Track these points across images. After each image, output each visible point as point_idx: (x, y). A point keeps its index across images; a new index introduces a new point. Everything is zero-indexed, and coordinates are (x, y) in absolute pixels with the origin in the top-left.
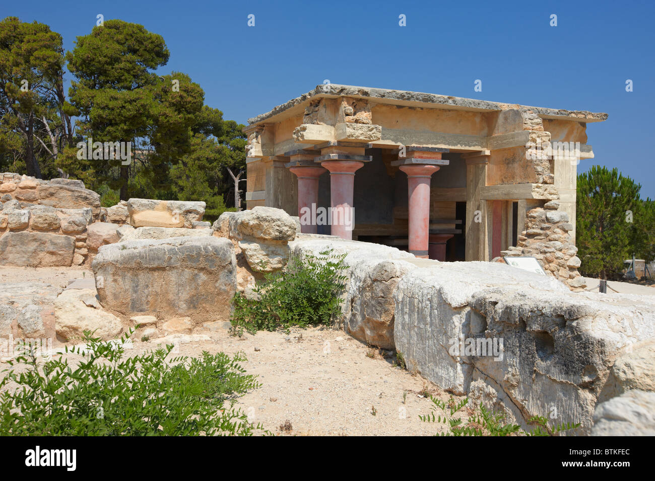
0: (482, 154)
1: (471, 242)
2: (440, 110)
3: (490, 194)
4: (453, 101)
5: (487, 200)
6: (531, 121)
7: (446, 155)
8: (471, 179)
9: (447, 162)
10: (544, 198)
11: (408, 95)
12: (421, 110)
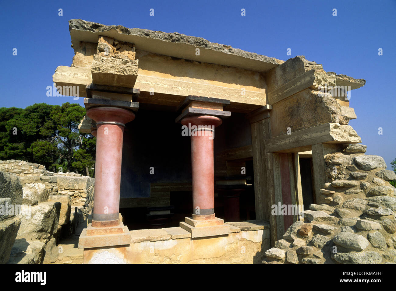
0: (263, 110)
1: (260, 196)
2: (219, 65)
3: (275, 146)
4: (229, 50)
5: (273, 152)
6: (312, 66)
7: (226, 105)
8: (255, 136)
9: (228, 114)
10: (346, 140)
11: (177, 36)
12: (199, 64)
